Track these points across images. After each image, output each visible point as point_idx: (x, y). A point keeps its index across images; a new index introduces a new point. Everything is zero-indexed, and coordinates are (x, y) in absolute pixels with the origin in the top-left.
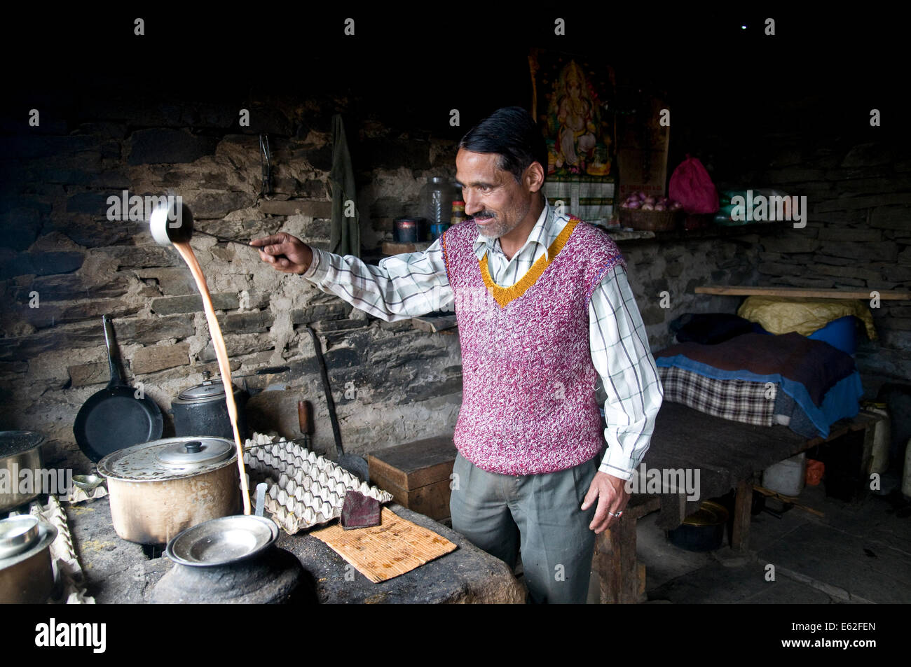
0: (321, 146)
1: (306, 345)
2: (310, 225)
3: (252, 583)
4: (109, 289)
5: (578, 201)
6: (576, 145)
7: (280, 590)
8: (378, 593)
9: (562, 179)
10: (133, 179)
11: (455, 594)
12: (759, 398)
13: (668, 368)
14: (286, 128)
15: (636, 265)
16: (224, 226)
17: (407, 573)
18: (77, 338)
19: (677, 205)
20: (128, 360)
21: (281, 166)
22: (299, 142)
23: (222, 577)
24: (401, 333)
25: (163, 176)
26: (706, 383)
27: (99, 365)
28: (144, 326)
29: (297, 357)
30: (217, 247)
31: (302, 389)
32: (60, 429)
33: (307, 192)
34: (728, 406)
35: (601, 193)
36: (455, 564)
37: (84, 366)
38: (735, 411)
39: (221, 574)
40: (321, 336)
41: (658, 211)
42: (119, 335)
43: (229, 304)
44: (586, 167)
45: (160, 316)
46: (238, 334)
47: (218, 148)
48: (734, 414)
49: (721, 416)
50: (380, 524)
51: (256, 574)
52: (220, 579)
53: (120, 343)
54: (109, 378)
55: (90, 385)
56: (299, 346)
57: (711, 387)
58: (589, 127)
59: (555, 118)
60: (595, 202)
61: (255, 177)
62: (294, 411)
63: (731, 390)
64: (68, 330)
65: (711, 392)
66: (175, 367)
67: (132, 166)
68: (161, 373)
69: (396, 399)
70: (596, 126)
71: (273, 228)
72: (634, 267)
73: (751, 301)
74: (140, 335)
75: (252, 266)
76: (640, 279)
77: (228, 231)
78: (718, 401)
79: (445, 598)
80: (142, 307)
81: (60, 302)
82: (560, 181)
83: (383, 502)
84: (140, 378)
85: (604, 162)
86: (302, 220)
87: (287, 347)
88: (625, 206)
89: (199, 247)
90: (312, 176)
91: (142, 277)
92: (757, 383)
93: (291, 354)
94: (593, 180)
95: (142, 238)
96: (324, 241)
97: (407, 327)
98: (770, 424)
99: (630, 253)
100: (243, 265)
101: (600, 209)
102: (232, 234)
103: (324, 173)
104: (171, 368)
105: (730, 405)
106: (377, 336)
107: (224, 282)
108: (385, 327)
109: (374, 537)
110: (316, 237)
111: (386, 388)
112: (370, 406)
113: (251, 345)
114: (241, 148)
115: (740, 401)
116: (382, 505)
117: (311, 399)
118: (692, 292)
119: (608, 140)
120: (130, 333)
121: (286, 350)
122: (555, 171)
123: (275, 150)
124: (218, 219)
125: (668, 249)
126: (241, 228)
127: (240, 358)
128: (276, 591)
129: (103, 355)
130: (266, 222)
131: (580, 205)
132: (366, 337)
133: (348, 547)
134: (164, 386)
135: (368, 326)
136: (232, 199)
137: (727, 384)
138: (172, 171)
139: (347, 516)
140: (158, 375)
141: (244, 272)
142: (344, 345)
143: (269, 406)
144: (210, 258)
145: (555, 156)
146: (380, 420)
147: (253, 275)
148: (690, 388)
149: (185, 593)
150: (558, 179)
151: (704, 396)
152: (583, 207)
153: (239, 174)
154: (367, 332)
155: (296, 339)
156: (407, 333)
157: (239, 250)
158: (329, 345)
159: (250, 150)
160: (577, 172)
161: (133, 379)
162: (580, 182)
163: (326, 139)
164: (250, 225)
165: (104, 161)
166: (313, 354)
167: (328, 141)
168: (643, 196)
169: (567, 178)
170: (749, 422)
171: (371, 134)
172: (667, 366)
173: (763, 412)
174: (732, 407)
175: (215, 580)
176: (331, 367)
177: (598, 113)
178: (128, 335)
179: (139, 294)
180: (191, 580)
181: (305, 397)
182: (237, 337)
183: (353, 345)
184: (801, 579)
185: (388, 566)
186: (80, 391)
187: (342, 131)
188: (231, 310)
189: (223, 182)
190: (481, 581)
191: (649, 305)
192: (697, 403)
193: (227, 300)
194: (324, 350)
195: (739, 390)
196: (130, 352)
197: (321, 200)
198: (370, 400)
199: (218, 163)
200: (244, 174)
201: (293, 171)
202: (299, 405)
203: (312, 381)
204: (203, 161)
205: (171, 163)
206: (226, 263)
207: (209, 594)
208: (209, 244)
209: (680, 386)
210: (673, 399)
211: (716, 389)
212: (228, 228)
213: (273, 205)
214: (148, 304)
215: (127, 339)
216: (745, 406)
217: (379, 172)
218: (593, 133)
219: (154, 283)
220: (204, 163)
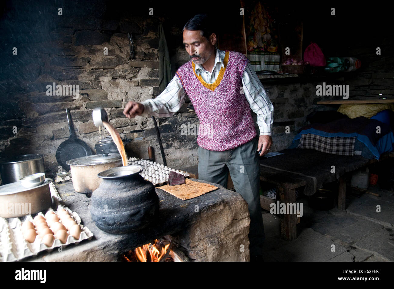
0: (154, 38)
1: (151, 123)
2: (150, 72)
3: (133, 186)
4: (68, 98)
5: (264, 63)
6: (263, 38)
7: (144, 190)
8: (185, 203)
9: (257, 53)
10: (76, 52)
11: (218, 202)
12: (348, 144)
13: (306, 134)
14: (139, 30)
15: (291, 91)
16: (114, 72)
17: (198, 197)
18: (56, 118)
19: (307, 63)
20: (77, 128)
21: (137, 46)
22: (145, 36)
23: (121, 183)
24: (191, 119)
25: (89, 50)
26: (323, 139)
27: (65, 130)
28: (83, 114)
29: (147, 128)
30: (112, 81)
31: (150, 142)
32: (50, 157)
33: (148, 57)
34: (334, 149)
35: (274, 60)
36: (218, 193)
37: (59, 130)
38: (337, 150)
39: (120, 182)
40: (157, 119)
41: (299, 65)
42: (73, 117)
43: (118, 105)
44: (267, 48)
45: (89, 110)
46: (122, 118)
47: (111, 39)
48: (337, 152)
49: (331, 153)
50: (185, 183)
51: (134, 183)
52: (120, 184)
53: (73, 121)
54: (69, 135)
55: (62, 138)
56: (148, 123)
57: (326, 141)
58: (268, 31)
59: (253, 27)
60: (272, 63)
61: (127, 51)
62: (147, 151)
63: (335, 141)
64: (52, 115)
65: (326, 143)
66: (96, 131)
67: (76, 46)
68: (90, 134)
69: (189, 147)
70: (270, 30)
71: (135, 73)
72: (290, 92)
73: (342, 106)
74: (81, 117)
75: (127, 89)
76: (293, 97)
77: (116, 74)
78: (329, 147)
79: (214, 203)
80: (82, 106)
81: (49, 103)
82: (256, 54)
83: (186, 176)
84: (82, 135)
85: (274, 46)
86: (147, 70)
87: (143, 124)
88: (284, 64)
89: (104, 81)
90: (151, 51)
91: (82, 93)
92: (346, 137)
93: (144, 127)
94: (270, 54)
95: (81, 77)
96: (157, 79)
97: (193, 116)
98: (353, 155)
99: (288, 86)
100: (123, 88)
101: (274, 67)
102: (118, 75)
103: (156, 50)
104: (94, 132)
105: (335, 148)
106: (180, 120)
107: (116, 96)
108: (183, 116)
109: (182, 187)
110: (153, 77)
111: (185, 142)
112: (178, 150)
113: (128, 122)
114: (121, 39)
115: (339, 146)
116: (185, 178)
117: (153, 146)
118: (316, 104)
119: (276, 36)
120: (77, 117)
121: (142, 125)
122: (254, 50)
123: (135, 39)
124: (112, 69)
125: (304, 84)
126: (122, 72)
127: (123, 128)
128: (143, 190)
129: (67, 126)
130: (132, 70)
131: (265, 64)
132: (176, 120)
133: (171, 190)
134: (92, 139)
135: (177, 115)
136: (118, 60)
137: (333, 139)
138: (93, 48)
139: (171, 181)
140: (89, 135)
141: (124, 91)
142: (166, 123)
143: (136, 149)
144: (109, 85)
145: (254, 43)
146: (183, 156)
147: (127, 93)
148: (316, 142)
149: (105, 191)
150: (255, 53)
151: (323, 145)
152: (266, 65)
153: (120, 50)
154: (176, 118)
155: (146, 120)
156: (193, 119)
157: (121, 82)
158: (160, 123)
159: (124, 40)
160: (263, 50)
161: (79, 136)
162: (265, 54)
163: (156, 35)
164: (126, 71)
165: (65, 44)
166: (154, 127)
167: (157, 36)
168: (292, 60)
169: (259, 53)
170: (343, 154)
171: (175, 33)
172: (306, 133)
173: (350, 150)
174: (336, 149)
175: (117, 185)
176: (161, 133)
177: (271, 25)
178: (77, 118)
179: (80, 100)
180: (108, 185)
181: (151, 145)
182: (121, 119)
183: (170, 123)
184: (369, 220)
185: (189, 195)
186: (57, 141)
187: (163, 31)
188: (119, 107)
189: (114, 53)
190: (230, 198)
191: (297, 109)
192: (320, 148)
193: (117, 103)
194: (158, 125)
195: (338, 141)
196: (78, 125)
197: (155, 61)
198: (178, 147)
199: (111, 45)
200: (122, 50)
201: (143, 48)
202: (148, 148)
203: (154, 139)
204: (105, 44)
205: (92, 45)
206: (116, 87)
207: (115, 190)
208: (109, 79)
209: (312, 142)
210: (309, 147)
211: (328, 141)
212: (116, 72)
213: (135, 63)
214: (84, 104)
215: (76, 119)
216: (341, 148)
217: (179, 50)
218: (269, 33)
219: (86, 96)
220: (106, 45)
